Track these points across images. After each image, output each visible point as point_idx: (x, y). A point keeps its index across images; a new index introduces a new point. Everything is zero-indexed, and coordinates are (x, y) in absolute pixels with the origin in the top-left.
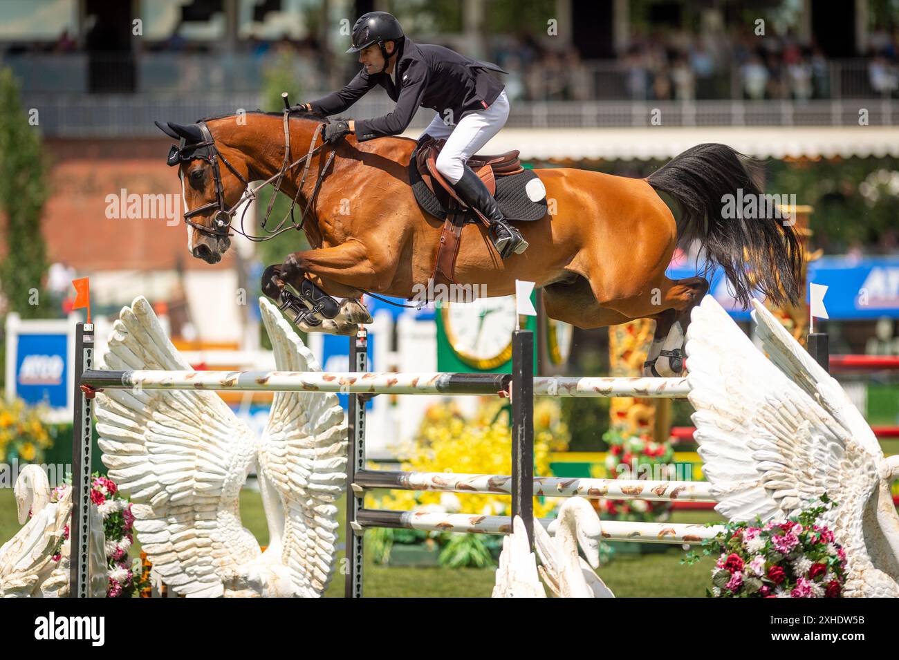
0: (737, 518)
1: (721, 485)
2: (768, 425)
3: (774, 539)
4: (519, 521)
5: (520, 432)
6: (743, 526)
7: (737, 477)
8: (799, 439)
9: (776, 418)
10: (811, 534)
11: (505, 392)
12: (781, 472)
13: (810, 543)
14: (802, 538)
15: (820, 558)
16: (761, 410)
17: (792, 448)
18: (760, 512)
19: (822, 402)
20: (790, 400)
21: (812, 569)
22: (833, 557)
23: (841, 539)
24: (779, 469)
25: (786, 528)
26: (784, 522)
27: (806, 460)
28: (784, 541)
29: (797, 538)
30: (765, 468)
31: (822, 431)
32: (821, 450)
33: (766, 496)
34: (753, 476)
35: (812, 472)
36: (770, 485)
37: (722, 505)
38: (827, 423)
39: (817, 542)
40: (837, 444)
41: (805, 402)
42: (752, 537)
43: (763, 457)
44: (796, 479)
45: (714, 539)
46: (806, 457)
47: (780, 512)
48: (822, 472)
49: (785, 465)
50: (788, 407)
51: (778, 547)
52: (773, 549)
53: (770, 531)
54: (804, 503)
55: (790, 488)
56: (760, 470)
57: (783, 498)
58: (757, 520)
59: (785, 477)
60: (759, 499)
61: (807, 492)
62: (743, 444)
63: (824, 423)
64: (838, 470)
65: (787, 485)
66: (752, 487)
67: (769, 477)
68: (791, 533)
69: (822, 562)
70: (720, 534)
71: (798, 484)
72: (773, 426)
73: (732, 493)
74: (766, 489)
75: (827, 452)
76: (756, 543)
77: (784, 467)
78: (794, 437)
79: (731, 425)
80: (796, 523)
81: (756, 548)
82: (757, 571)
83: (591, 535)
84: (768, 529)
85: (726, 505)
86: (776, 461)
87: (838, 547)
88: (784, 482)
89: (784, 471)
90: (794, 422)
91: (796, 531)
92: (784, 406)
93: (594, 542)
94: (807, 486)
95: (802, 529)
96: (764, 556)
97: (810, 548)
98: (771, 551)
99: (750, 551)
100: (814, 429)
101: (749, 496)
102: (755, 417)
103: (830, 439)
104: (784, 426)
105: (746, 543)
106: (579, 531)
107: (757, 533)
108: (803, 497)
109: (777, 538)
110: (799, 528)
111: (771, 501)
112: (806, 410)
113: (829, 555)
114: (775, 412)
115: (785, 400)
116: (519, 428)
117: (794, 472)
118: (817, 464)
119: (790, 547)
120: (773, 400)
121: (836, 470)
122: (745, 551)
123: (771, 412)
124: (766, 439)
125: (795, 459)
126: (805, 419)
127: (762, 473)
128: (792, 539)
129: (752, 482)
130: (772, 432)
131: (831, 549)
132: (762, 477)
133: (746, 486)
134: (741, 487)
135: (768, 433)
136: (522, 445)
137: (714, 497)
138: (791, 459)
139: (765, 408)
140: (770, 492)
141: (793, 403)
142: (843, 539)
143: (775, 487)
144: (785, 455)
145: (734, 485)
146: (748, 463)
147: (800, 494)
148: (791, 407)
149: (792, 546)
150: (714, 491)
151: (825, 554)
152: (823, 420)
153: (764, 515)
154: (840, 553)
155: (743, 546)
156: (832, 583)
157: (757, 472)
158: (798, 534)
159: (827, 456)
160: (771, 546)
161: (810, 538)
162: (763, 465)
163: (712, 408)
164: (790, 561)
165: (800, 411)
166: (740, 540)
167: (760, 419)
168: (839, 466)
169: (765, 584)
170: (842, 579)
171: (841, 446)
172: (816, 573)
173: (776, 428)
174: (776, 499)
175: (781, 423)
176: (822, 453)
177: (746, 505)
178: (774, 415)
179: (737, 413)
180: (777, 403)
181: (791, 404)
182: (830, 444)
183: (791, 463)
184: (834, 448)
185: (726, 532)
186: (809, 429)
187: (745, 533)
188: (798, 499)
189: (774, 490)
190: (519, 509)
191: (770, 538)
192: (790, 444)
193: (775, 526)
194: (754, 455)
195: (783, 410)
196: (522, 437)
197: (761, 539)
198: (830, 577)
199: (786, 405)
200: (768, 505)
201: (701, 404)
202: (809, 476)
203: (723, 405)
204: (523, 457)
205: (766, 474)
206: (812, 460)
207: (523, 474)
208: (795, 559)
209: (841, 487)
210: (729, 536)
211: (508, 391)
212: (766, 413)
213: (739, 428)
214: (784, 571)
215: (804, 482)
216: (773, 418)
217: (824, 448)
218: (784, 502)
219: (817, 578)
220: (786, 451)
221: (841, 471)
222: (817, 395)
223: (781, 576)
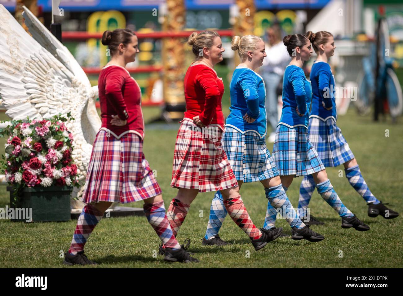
0: (17, 118)
1: (9, 101)
2: (32, 70)
3: (36, 129)
6: (20, 122)
7: (16, 97)
8: (48, 78)
9: (36, 67)
10: (55, 127)
12: (39, 94)
13: (55, 131)
14: (51, 128)
15: (61, 138)
16: (28, 63)
17: (44, 82)
18: (29, 115)
19: (59, 58)
20: (43, 58)
21: (56, 144)
22: (66, 138)
23: (70, 128)
24: (38, 93)
25: (43, 123)
26: (41, 120)
28: (42, 130)
29: (48, 128)
30: (31, 93)
31: (59, 73)
33: (32, 107)
34: (25, 97)
36: (33, 101)
37: (9, 111)
38: (62, 69)
39: (58, 131)
40: (67, 80)
41: (51, 59)
42: (25, 128)
43: (30, 87)
44: (46, 98)
45: (5, 129)
47: (39, 114)
49: (41, 91)
50: (42, 62)
51: (38, 133)
52: (35, 134)
54: (51, 110)
55: (43, 103)
56: (28, 93)
57: (40, 108)
58: (27, 119)
59: (40, 97)
60: (28, 108)
61: (52, 105)
62: (19, 81)
63: (60, 69)
65: (42, 101)
66: (25, 102)
67: (33, 97)
68: (45, 126)
69: (61, 140)
70: (8, 126)
71: (48, 100)
72: (35, 71)
73: (14, 105)
74: (32, 103)
75: (62, 84)
76: (27, 131)
77: (40, 92)
78: (45, 76)
79: (13, 71)
80: (49, 120)
81: (27, 134)
82: (28, 145)
84: (33, 124)
85: (11, 111)
86: (36, 88)
87: (69, 132)
88: (40, 100)
89: (41, 94)
90: (45, 69)
91: (48, 124)
92: (40, 61)
94: (52, 101)
95: (51, 124)
96: (32, 137)
97: (54, 133)
98: (35, 135)
99: (24, 135)
100: (55, 73)
101: (23, 107)
102: (25, 66)
103: (63, 77)
104: (40, 71)
105: (22, 131)
107: (27, 126)
108: (50, 107)
109: (38, 128)
110: (49, 123)
111: (34, 109)
112: (51, 63)
113: (64, 137)
114: (36, 64)
115: (41, 58)
117: (45, 94)
119: (45, 133)
120: (34, 58)
122: (21, 135)
123: (33, 64)
124: (31, 78)
125: (46, 88)
126: (51, 68)
127: (29, 95)
128: (45, 129)
129: (24, 100)
130: (34, 74)
131: (65, 134)
132: (29, 97)
133: (22, 102)
134: (19, 103)
135: (32, 75)
137: (5, 107)
138: (44, 88)
139: (30, 62)
140: (34, 105)
141: (45, 59)
142: (71, 129)
143: (36, 102)
144: (41, 86)
145: (15, 101)
146: (22, 90)
147: (49, 105)
148: (44, 61)
150: (5, 104)
151: (62, 136)
152: (60, 68)
153: (31, 117)
154: (70, 136)
155: (21, 133)
156: (66, 151)
157: (26, 95)
158: (49, 126)
160: (35, 133)
161: (55, 128)
162: (29, 91)
164: (45, 140)
165: (48, 64)
166: (19, 130)
167: (28, 67)
169: (32, 152)
170: (71, 149)
171: (69, 81)
172: (58, 146)
173: (36, 72)
174: (37, 108)
175: (39, 69)
176: (59, 84)
177: (22, 111)
178: (35, 65)
179: (16, 65)
180: (36, 59)
182: (64, 80)
183: (44, 90)
184: (66, 82)
185: (11, 125)
186: (53, 72)
187: (22, 126)
188: (48, 108)
189: (35, 104)
191: (34, 128)
192: (43, 80)
193: (37, 122)
194: (25, 86)
195: (40, 63)
197: (30, 129)
198: (65, 148)
199: (41, 60)
200: (32, 111)
203: (9, 61)
205: (31, 95)
208: (47, 139)
210: (14, 127)
212: (31, 64)
213: (17, 72)
214: (42, 145)
216: (34, 67)
217: (61, 82)
218: (40, 110)
219: (58, 149)
220: (41, 84)
222: (56, 55)
223: (40, 148)
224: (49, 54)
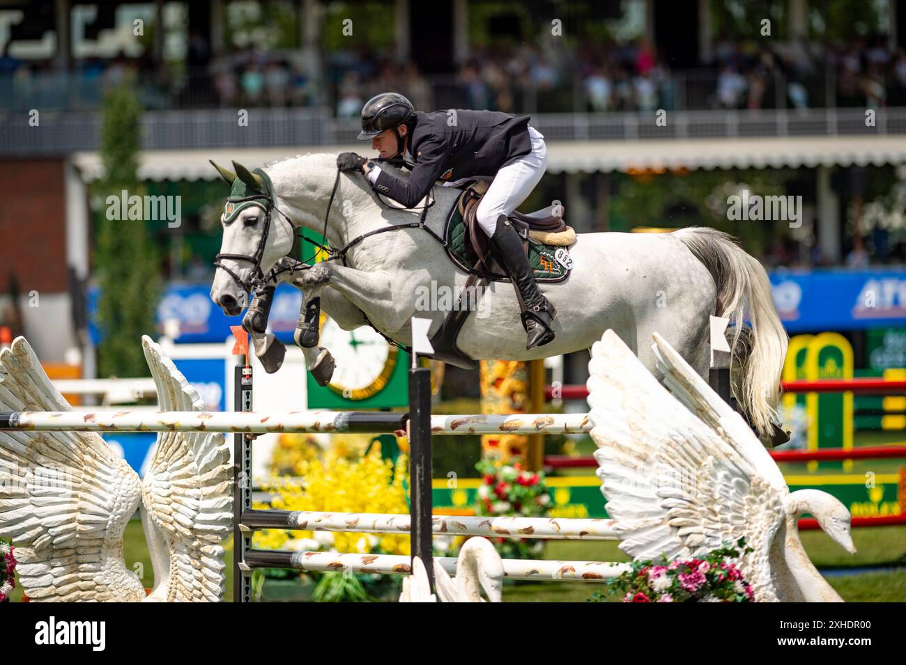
0: (642, 556)
1: (624, 523)
2: (672, 462)
3: (680, 578)
4: (418, 563)
5: (418, 472)
6: (648, 564)
7: (641, 515)
8: (704, 475)
9: (680, 454)
10: (718, 573)
11: (402, 431)
12: (685, 508)
13: (718, 580)
14: (710, 576)
15: (729, 595)
16: (665, 446)
17: (696, 485)
18: (665, 550)
19: (725, 436)
20: (694, 436)
22: (741, 594)
23: (748, 576)
24: (684, 506)
25: (693, 566)
26: (691, 560)
27: (711, 496)
28: (691, 579)
29: (704, 576)
30: (670, 506)
31: (726, 467)
32: (725, 486)
33: (671, 534)
34: (657, 513)
35: (717, 508)
36: (675, 521)
37: (627, 543)
38: (731, 458)
39: (724, 580)
40: (741, 480)
41: (709, 437)
42: (659, 575)
43: (667, 493)
44: (700, 516)
45: (619, 578)
46: (710, 493)
47: (686, 549)
48: (726, 508)
49: (689, 502)
50: (692, 443)
51: (684, 585)
52: (678, 587)
53: (676, 570)
54: (710, 540)
55: (693, 525)
56: (664, 507)
57: (687, 535)
58: (662, 559)
59: (690, 514)
60: (664, 537)
61: (713, 529)
62: (647, 482)
63: (729, 458)
64: (744, 505)
65: (693, 523)
66: (657, 525)
67: (674, 514)
68: (698, 571)
69: (730, 599)
70: (625, 572)
71: (704, 520)
72: (677, 462)
73: (637, 531)
74: (671, 526)
75: (732, 488)
76: (662, 582)
77: (688, 504)
78: (697, 473)
79: (635, 462)
80: (703, 561)
81: (663, 587)
83: (493, 576)
84: (675, 567)
85: (631, 543)
86: (681, 498)
87: (746, 584)
88: (690, 520)
89: (689, 508)
90: (699, 458)
91: (703, 568)
92: (688, 442)
93: (495, 583)
94: (712, 522)
95: (709, 567)
96: (671, 593)
97: (718, 586)
98: (678, 590)
99: (656, 589)
100: (718, 465)
101: (653, 534)
102: (659, 453)
103: (734, 474)
104: (688, 462)
105: (652, 582)
106: (481, 571)
107: (663, 571)
108: (709, 534)
109: (683, 576)
110: (706, 566)
111: (676, 538)
112: (711, 446)
113: (736, 593)
114: (679, 447)
115: (689, 435)
116: (418, 468)
117: (699, 509)
118: (722, 500)
119: (697, 585)
120: (676, 436)
121: (741, 506)
122: (651, 589)
123: (674, 449)
124: (671, 475)
125: (700, 495)
126: (709, 455)
127: (666, 510)
128: (699, 578)
129: (656, 520)
130: (676, 468)
131: (739, 587)
132: (666, 514)
133: (651, 524)
134: (646, 525)
135: (671, 469)
136: (421, 485)
137: (618, 535)
138: (695, 496)
139: (669, 444)
140: (675, 529)
141: (697, 439)
142: (750, 575)
143: (680, 525)
144: (689, 492)
145: (639, 523)
146: (652, 500)
147: (705, 531)
148: (695, 442)
149: (699, 584)
150: (618, 529)
151: (732, 592)
152: (727, 455)
153: (668, 553)
154: (748, 590)
155: (649, 585)
157: (661, 509)
158: (705, 572)
159: (732, 492)
160: (677, 585)
161: (717, 576)
162: (667, 502)
163: (615, 445)
164: (696, 600)
165: (704, 447)
166: (646, 580)
167: (664, 455)
168: (745, 502)
171: (745, 482)
173: (679, 463)
174: (682, 536)
175: (685, 459)
176: (726, 489)
177: (651, 543)
178: (678, 451)
179: (640, 450)
180: (681, 439)
181: (694, 439)
182: (734, 480)
183: (696, 500)
184: (739, 484)
185: (631, 570)
186: (714, 464)
187: (651, 572)
188: (704, 536)
189: (679, 527)
190: (419, 550)
191: (677, 577)
192: (694, 480)
193: (681, 564)
194: (659, 492)
195: (687, 446)
196: (420, 476)
197: (668, 578)
199: (690, 441)
200: (673, 543)
201: (604, 441)
202: (714, 513)
203: (625, 442)
204: (422, 497)
205: (671, 511)
206: (717, 496)
207: (422, 514)
208: (703, 596)
209: (746, 523)
210: (635, 574)
211: (405, 430)
212: (670, 449)
213: (641, 464)
215: (709, 519)
216: (676, 454)
217: (729, 484)
218: (689, 539)
220: (691, 488)
221: (747, 507)
222: (719, 429)
224: (706, 427)
